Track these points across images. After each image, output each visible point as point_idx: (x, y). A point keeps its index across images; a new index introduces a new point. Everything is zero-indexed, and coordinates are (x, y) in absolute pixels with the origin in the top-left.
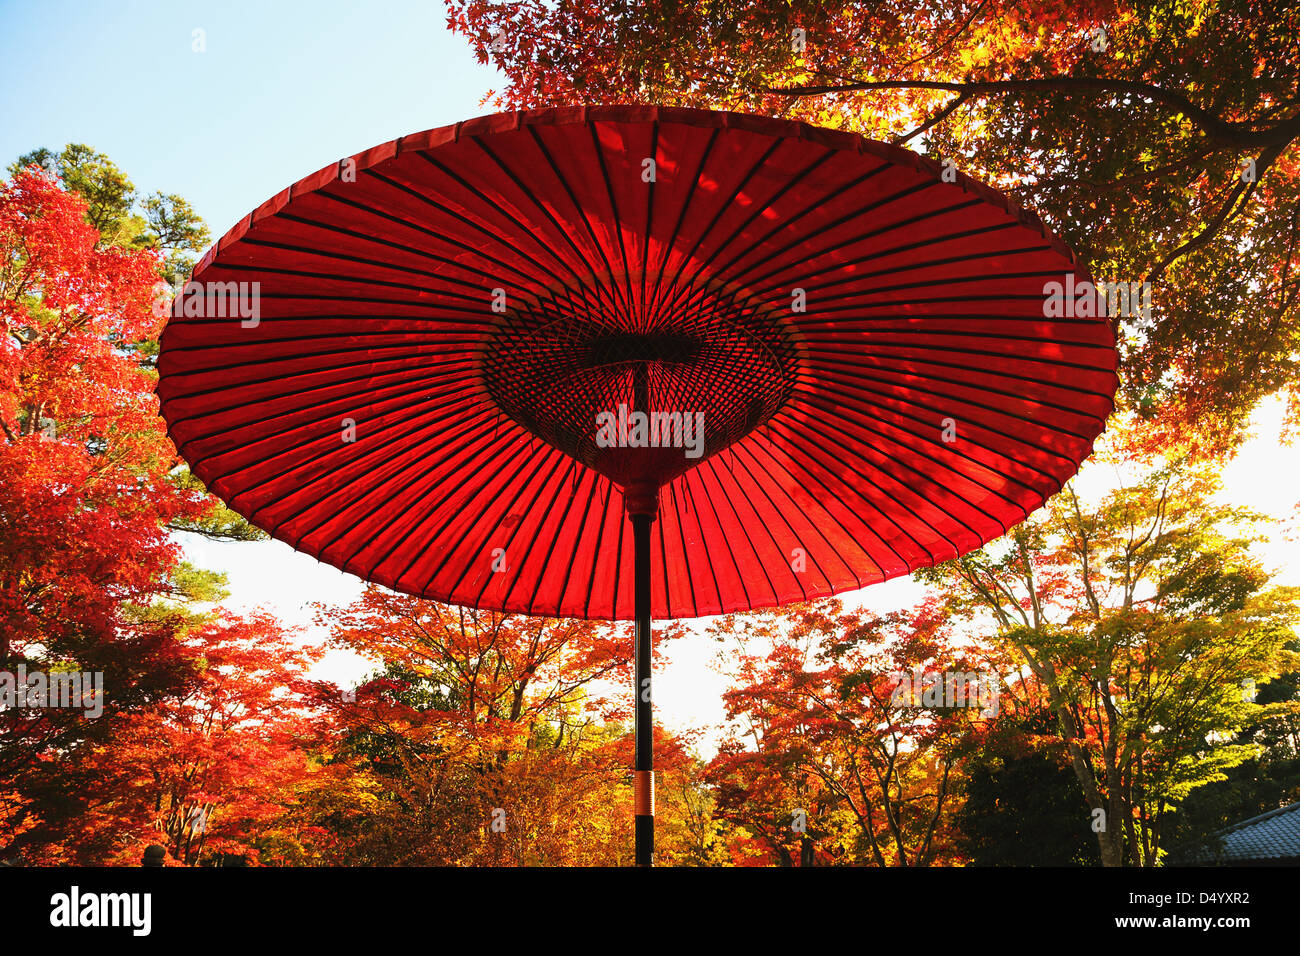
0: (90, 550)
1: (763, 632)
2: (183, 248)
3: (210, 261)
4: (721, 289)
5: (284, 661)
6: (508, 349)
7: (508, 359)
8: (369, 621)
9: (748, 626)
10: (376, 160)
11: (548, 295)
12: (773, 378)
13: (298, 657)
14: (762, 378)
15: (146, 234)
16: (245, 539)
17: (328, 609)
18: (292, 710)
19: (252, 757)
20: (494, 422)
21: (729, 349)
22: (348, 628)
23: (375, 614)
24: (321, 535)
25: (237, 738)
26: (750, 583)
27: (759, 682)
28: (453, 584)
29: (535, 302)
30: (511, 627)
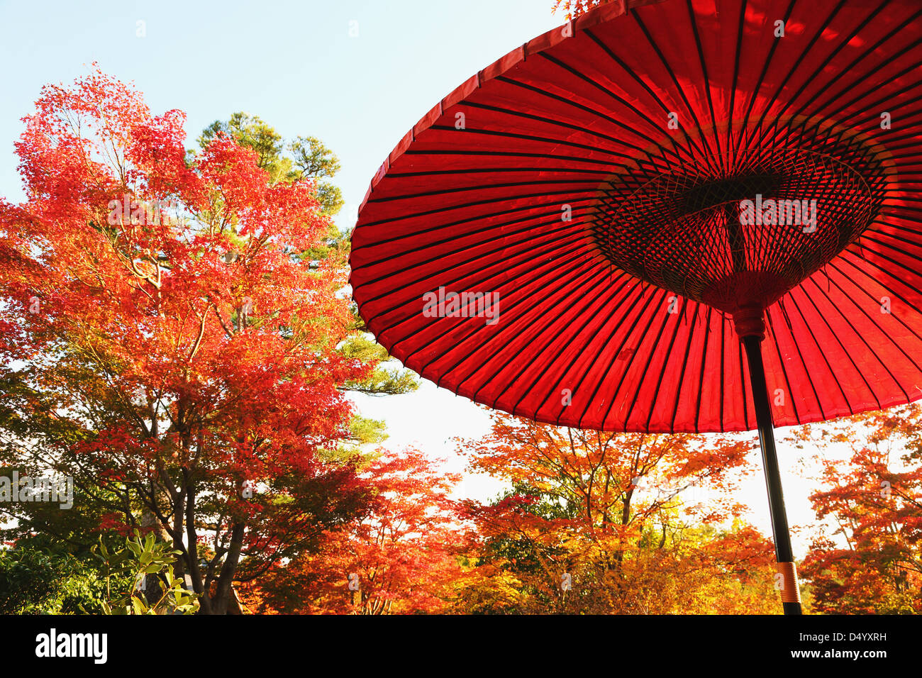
0: (293, 410)
1: (841, 438)
2: (321, 176)
3: (384, 173)
4: (804, 124)
5: (432, 486)
6: (614, 209)
7: (615, 217)
8: (498, 449)
9: (825, 433)
10: (508, 66)
11: (645, 158)
12: (862, 198)
13: (441, 482)
14: (850, 200)
15: (293, 170)
16: (395, 393)
17: (466, 442)
18: (442, 524)
19: (416, 562)
20: (607, 271)
21: (817, 178)
22: (482, 456)
23: (503, 443)
24: (475, 381)
25: (404, 547)
26: (849, 390)
27: (843, 484)
28: (581, 412)
29: (634, 165)
30: (615, 446)
